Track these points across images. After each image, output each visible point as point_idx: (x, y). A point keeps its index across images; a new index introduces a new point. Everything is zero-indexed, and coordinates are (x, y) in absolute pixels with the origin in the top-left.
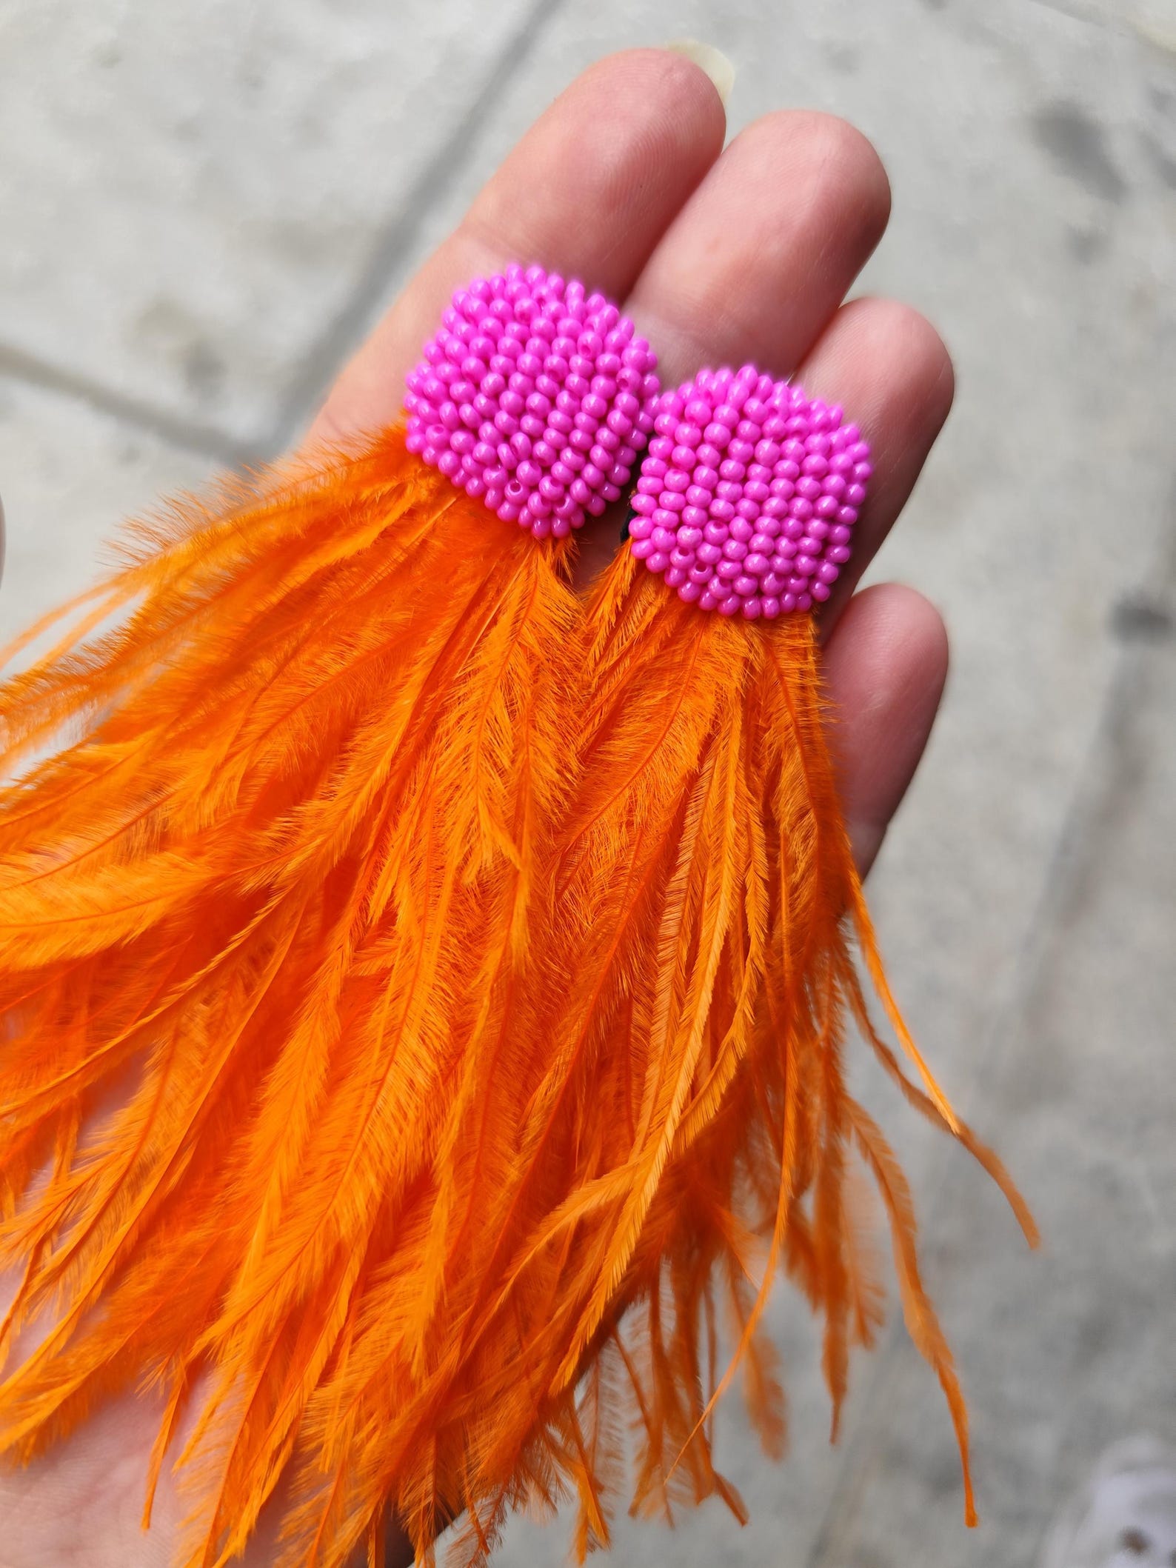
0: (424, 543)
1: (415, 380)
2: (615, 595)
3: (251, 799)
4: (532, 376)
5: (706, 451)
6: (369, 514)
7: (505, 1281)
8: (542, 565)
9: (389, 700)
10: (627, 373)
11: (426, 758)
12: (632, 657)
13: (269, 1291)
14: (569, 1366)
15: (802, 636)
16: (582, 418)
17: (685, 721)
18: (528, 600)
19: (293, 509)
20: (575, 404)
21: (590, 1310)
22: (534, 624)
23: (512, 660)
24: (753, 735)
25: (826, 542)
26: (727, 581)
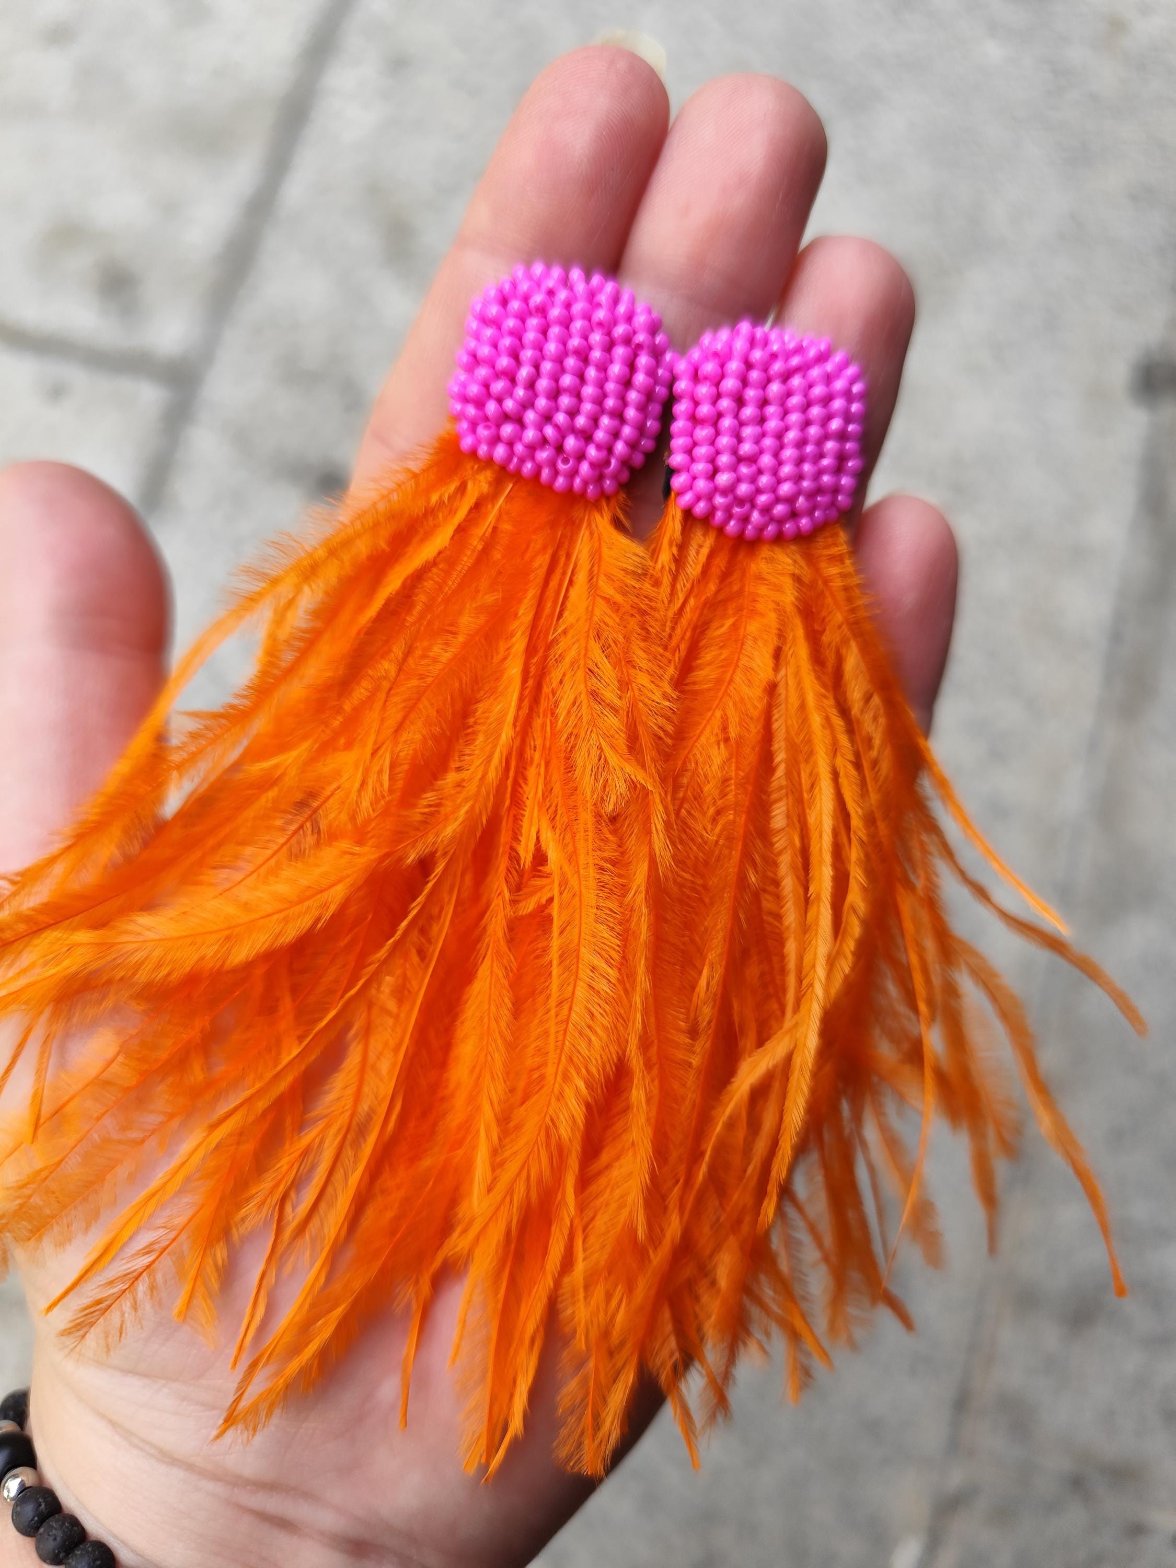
0: (495, 529)
1: (456, 389)
2: (671, 544)
3: (400, 784)
4: (559, 360)
5: (725, 403)
6: (440, 516)
7: (702, 1154)
8: (602, 522)
9: (498, 674)
10: (641, 338)
11: (539, 717)
12: (696, 596)
13: (505, 1197)
14: (769, 1207)
15: (835, 545)
16: (611, 386)
17: (755, 640)
18: (597, 556)
19: (376, 525)
20: (602, 375)
21: (779, 1154)
22: (609, 577)
23: (597, 612)
24: (814, 638)
25: (841, 458)
26: (766, 510)
